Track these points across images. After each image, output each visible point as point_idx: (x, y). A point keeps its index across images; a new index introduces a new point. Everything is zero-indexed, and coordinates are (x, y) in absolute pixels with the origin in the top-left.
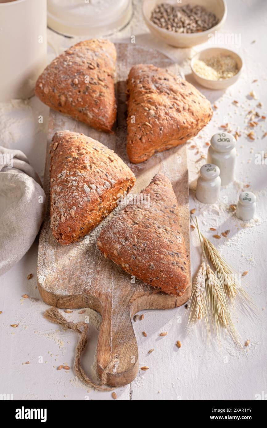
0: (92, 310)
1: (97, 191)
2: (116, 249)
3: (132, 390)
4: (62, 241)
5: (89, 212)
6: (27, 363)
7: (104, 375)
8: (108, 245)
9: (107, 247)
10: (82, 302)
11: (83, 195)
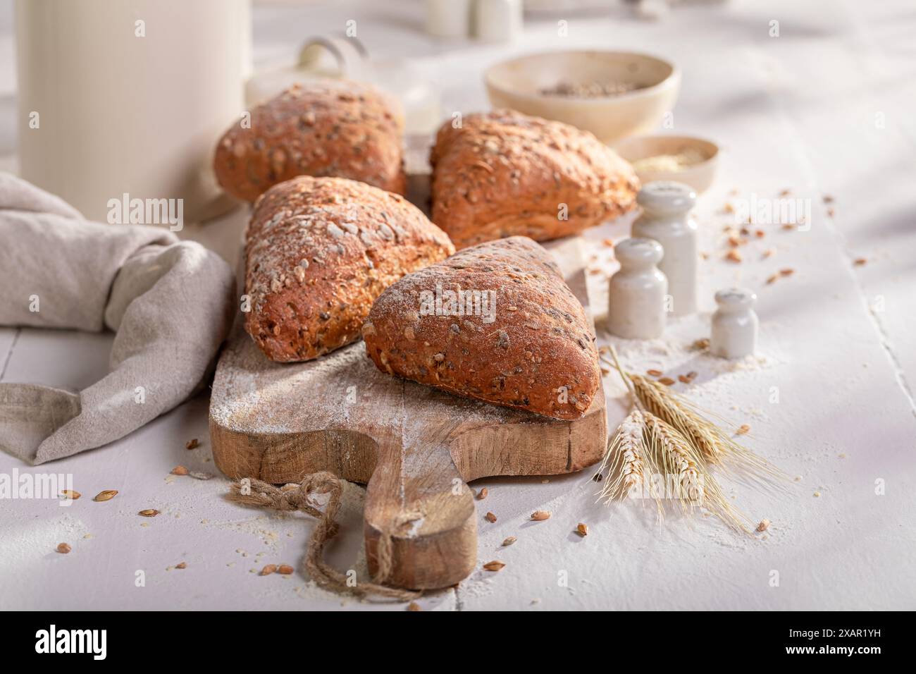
0: (353, 485)
1: (360, 238)
2: (410, 322)
3: (460, 602)
4: (274, 341)
5: (341, 277)
6: (179, 567)
7: (385, 540)
8: (390, 321)
9: (388, 327)
10: (324, 457)
11: (327, 241)
